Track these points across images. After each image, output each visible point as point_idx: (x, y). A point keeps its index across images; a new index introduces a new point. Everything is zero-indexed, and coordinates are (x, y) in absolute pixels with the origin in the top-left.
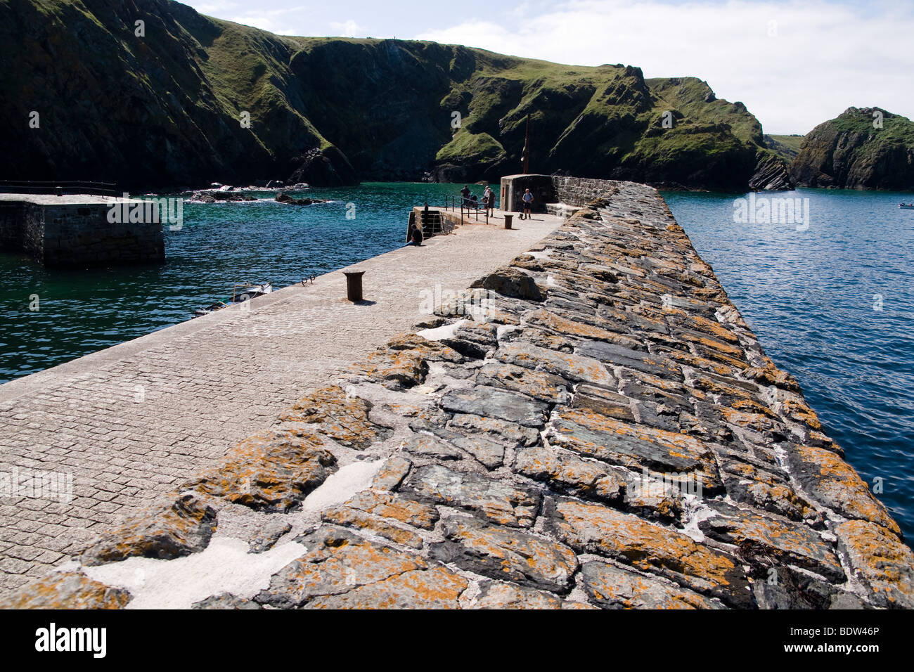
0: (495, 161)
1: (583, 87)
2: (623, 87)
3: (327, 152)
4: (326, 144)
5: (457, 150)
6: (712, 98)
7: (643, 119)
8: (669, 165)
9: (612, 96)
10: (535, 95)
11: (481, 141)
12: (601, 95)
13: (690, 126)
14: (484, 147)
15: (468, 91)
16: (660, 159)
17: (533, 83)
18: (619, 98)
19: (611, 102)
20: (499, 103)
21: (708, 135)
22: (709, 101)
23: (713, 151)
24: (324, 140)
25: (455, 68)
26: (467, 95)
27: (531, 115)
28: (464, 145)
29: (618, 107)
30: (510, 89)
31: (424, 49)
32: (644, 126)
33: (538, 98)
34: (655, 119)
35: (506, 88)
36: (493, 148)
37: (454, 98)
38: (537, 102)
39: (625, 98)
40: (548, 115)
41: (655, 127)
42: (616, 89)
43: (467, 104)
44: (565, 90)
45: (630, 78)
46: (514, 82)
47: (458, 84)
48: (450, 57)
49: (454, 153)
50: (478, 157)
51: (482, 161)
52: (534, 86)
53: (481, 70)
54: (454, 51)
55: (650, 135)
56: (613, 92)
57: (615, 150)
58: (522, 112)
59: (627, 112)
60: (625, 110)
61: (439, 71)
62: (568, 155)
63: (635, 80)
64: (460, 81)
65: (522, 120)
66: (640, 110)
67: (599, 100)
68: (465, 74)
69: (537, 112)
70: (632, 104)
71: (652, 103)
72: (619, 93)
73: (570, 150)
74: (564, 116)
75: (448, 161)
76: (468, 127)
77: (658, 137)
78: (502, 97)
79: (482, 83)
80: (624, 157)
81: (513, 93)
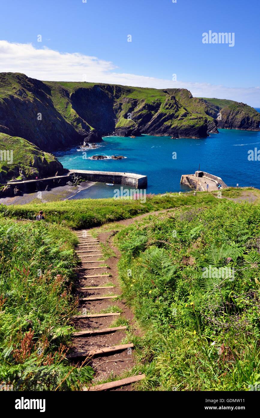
0: (135, 129)
1: (158, 102)
2: (171, 104)
3: (93, 131)
4: (92, 129)
5: (122, 125)
6: (192, 97)
7: (178, 115)
8: (186, 130)
9: (167, 106)
10: (143, 104)
11: (129, 122)
12: (164, 106)
13: (191, 117)
14: (131, 124)
15: (121, 102)
16: (183, 127)
17: (141, 100)
18: (170, 107)
19: (167, 108)
20: (131, 107)
21: (196, 120)
22: (190, 98)
23: (198, 126)
24: (91, 127)
25: (116, 94)
26: (121, 104)
27: (142, 112)
28: (124, 123)
29: (169, 110)
30: (135, 102)
31: (106, 87)
32: (178, 117)
33: (144, 106)
34: (181, 115)
35: (133, 101)
36: (134, 124)
37: (117, 105)
38: (144, 107)
39: (171, 107)
40: (148, 112)
41: (181, 117)
42: (169, 104)
43: (121, 107)
44: (152, 104)
45: (172, 100)
46: (135, 99)
47: (117, 100)
48: (114, 89)
49: (121, 126)
50: (130, 127)
51: (131, 129)
52: (142, 101)
53: (124, 94)
54: (115, 88)
55: (180, 120)
56: (167, 105)
57: (169, 124)
58: (139, 111)
59: (172, 113)
60: (172, 111)
61: (111, 95)
62: (155, 125)
63: (174, 101)
64: (118, 99)
65: (140, 113)
66: (176, 111)
67: (163, 108)
68: (119, 96)
69: (144, 111)
70: (174, 110)
71: (179, 109)
72: (169, 105)
73: (155, 123)
74: (153, 112)
75: (120, 128)
76: (123, 116)
77: (182, 121)
78: (132, 105)
79: (125, 100)
80: (172, 127)
81: (135, 103)
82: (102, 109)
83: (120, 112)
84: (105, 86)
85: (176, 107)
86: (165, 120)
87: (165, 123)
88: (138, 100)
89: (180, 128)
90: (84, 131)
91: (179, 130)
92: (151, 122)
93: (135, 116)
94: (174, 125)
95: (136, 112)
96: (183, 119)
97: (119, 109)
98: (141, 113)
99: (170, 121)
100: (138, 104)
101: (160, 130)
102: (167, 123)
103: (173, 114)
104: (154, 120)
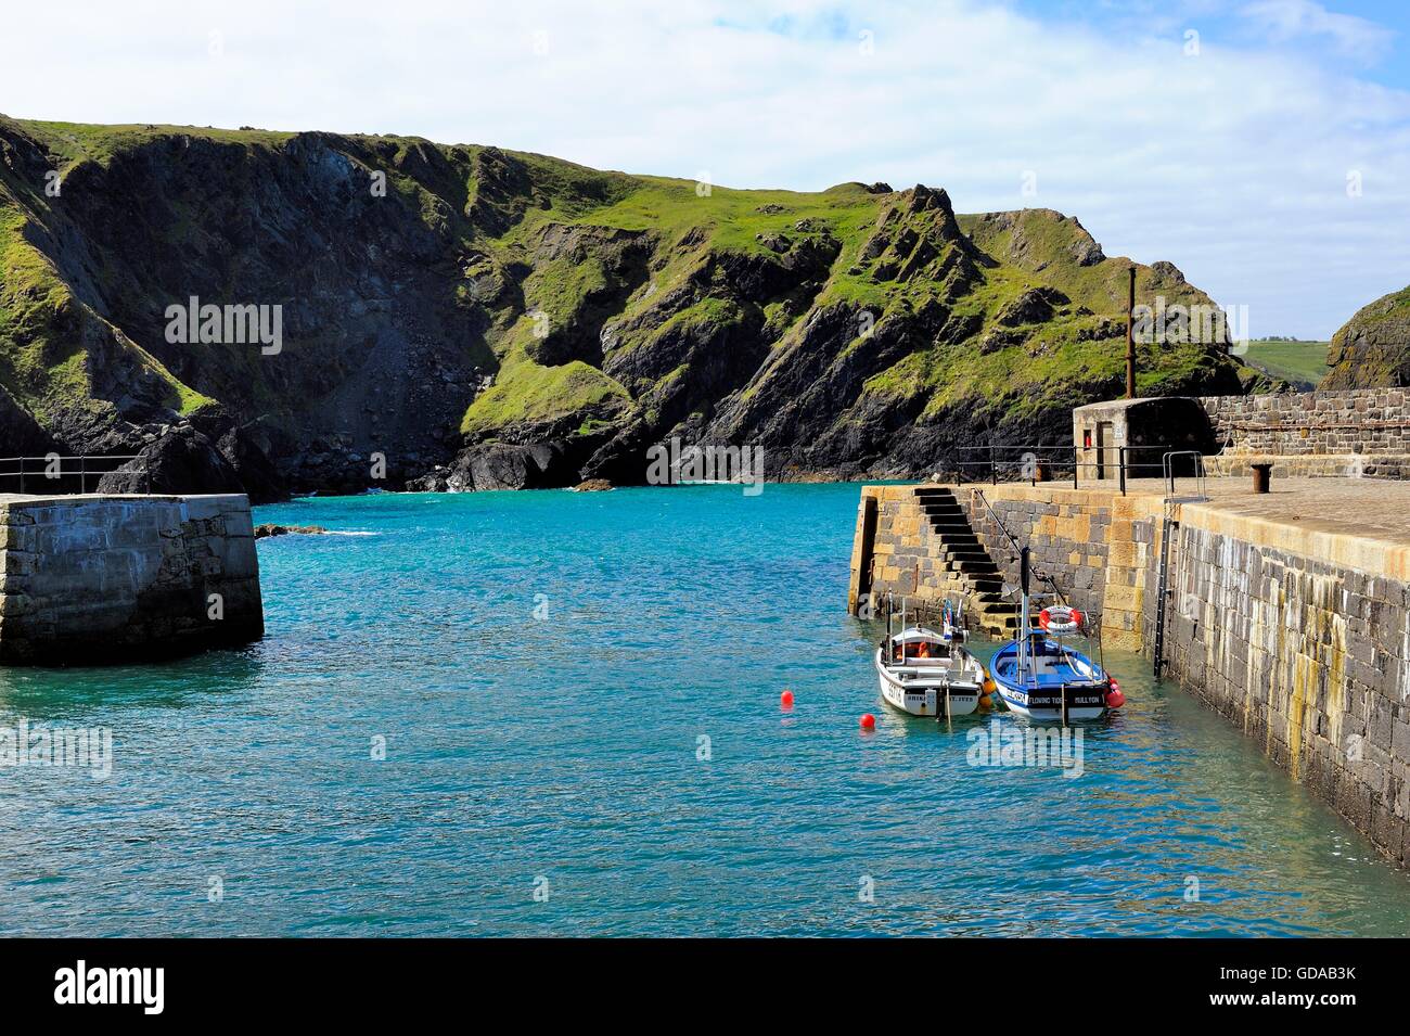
0: (616, 431)
1: (809, 243)
2: (913, 236)
3: (200, 420)
4: (193, 401)
5: (511, 409)
6: (1095, 257)
7: (973, 311)
9: (888, 257)
10: (694, 262)
11: (577, 380)
12: (860, 258)
13: (1088, 322)
15: (519, 259)
16: (1026, 402)
17: (682, 236)
18: (904, 264)
19: (887, 273)
20: (602, 287)
22: (1087, 263)
24: (184, 391)
25: (479, 201)
26: (518, 272)
27: (686, 312)
28: (529, 393)
29: (904, 286)
30: (626, 253)
31: (399, 157)
32: (975, 324)
33: (701, 271)
34: (999, 309)
35: (614, 249)
36: (608, 397)
37: (484, 279)
38: (701, 279)
39: (920, 262)
40: (732, 311)
41: (1002, 329)
42: (895, 241)
43: (521, 293)
44: (766, 251)
45: (925, 214)
46: (634, 235)
47: (492, 242)
48: (466, 173)
49: (506, 416)
50: (573, 421)
51: (584, 431)
52: (685, 242)
53: (546, 206)
54: (476, 162)
55: (992, 347)
56: (888, 251)
57: (909, 388)
58: (664, 307)
59: (929, 298)
60: (923, 291)
61: (441, 211)
62: (790, 406)
63: (941, 221)
64: (498, 236)
65: (665, 328)
66: (959, 289)
67: (855, 272)
68: (507, 217)
69: (702, 305)
70: (941, 276)
71: (987, 272)
72: (903, 250)
73: (796, 390)
74: (773, 312)
75: (490, 434)
76: (529, 351)
77: (1013, 349)
78: (606, 273)
79: (556, 237)
80: (933, 407)
81: (633, 263)
82: (358, 307)
83: (511, 322)
84: (394, 148)
85: (954, 254)
86: (872, 360)
87: (877, 384)
88: (657, 240)
89: (996, 414)
90: (102, 417)
91: (993, 424)
92: (762, 382)
93: (628, 349)
94: (948, 389)
95: (641, 318)
96: (1017, 340)
97: (497, 303)
98: (678, 326)
99: (915, 361)
100: (659, 267)
101: (837, 442)
102: (894, 383)
103: (936, 312)
104: (782, 369)
